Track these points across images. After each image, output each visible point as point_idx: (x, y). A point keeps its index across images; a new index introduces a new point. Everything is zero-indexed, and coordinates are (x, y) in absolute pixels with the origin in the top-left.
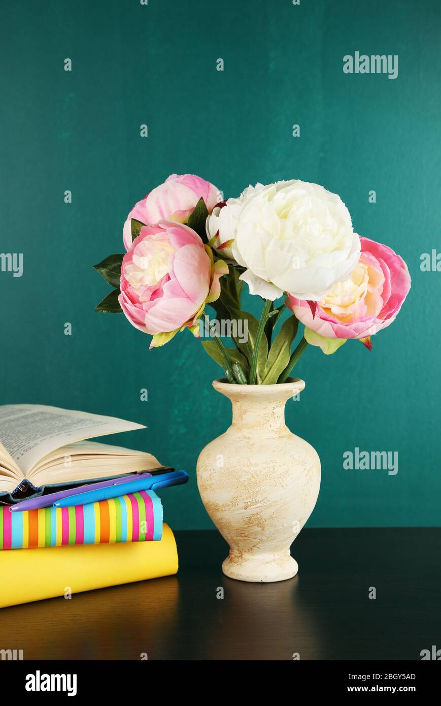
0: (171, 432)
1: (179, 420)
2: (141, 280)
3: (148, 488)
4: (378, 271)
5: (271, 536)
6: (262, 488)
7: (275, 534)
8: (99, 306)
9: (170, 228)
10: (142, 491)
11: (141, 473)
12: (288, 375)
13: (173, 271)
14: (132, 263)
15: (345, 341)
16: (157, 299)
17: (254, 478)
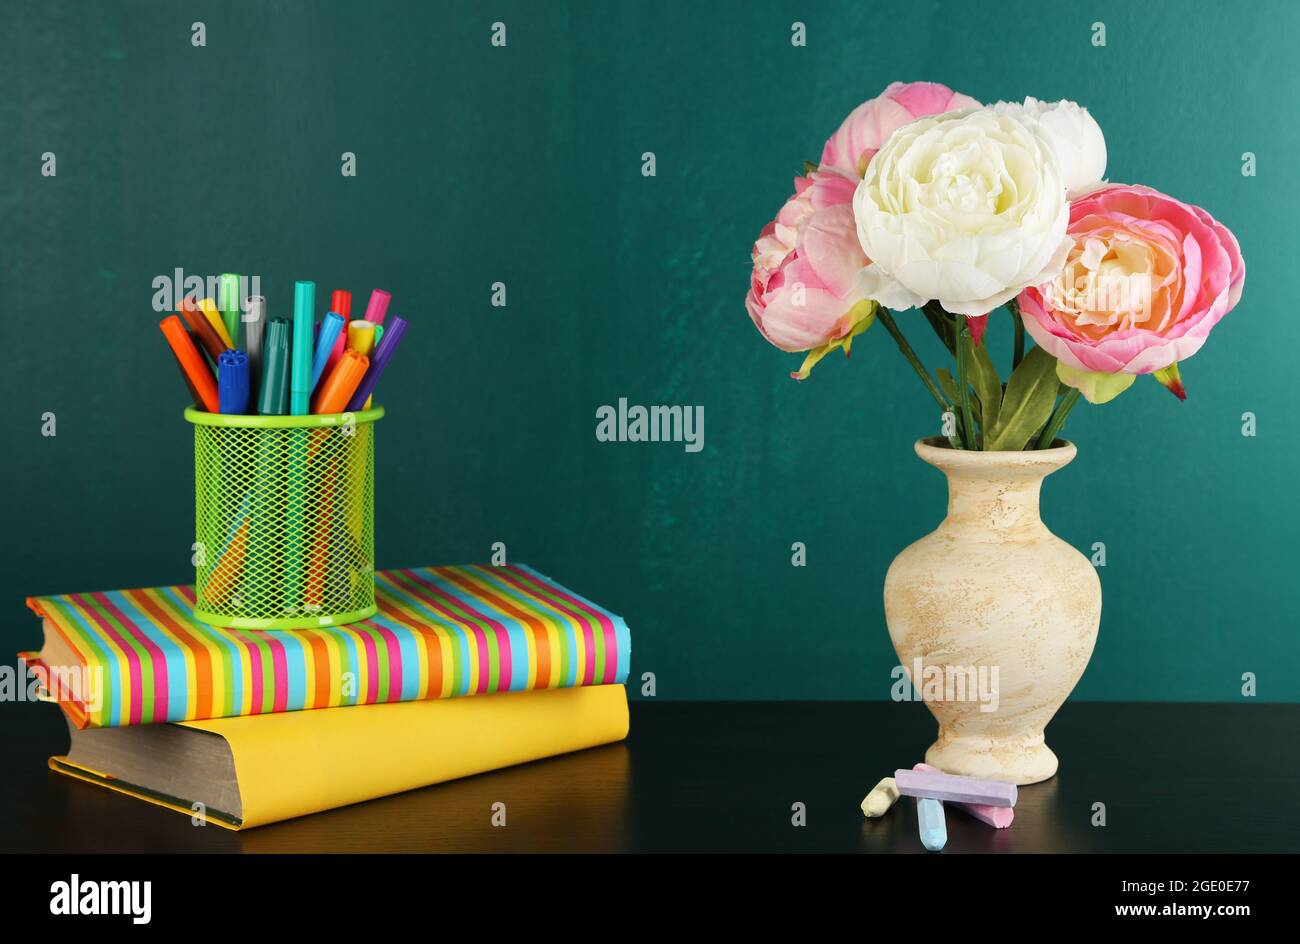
2: (768, 261)
6: (946, 624)
9: (824, 179)
12: (1052, 436)
13: (802, 247)
16: (776, 288)
17: (934, 605)
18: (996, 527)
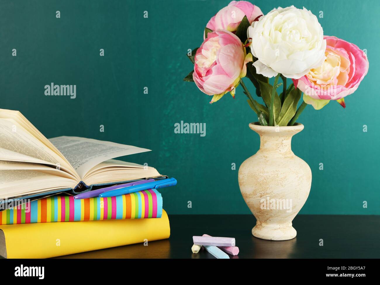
0: (161, 156)
1: (166, 148)
2: (203, 64)
3: (153, 187)
4: (346, 59)
5: (277, 214)
6: (270, 186)
7: (278, 213)
8: (186, 78)
9: (221, 34)
10: (149, 189)
11: (148, 179)
13: (218, 60)
14: (201, 54)
15: (328, 101)
16: (209, 75)
17: (266, 180)
18: (281, 152)
